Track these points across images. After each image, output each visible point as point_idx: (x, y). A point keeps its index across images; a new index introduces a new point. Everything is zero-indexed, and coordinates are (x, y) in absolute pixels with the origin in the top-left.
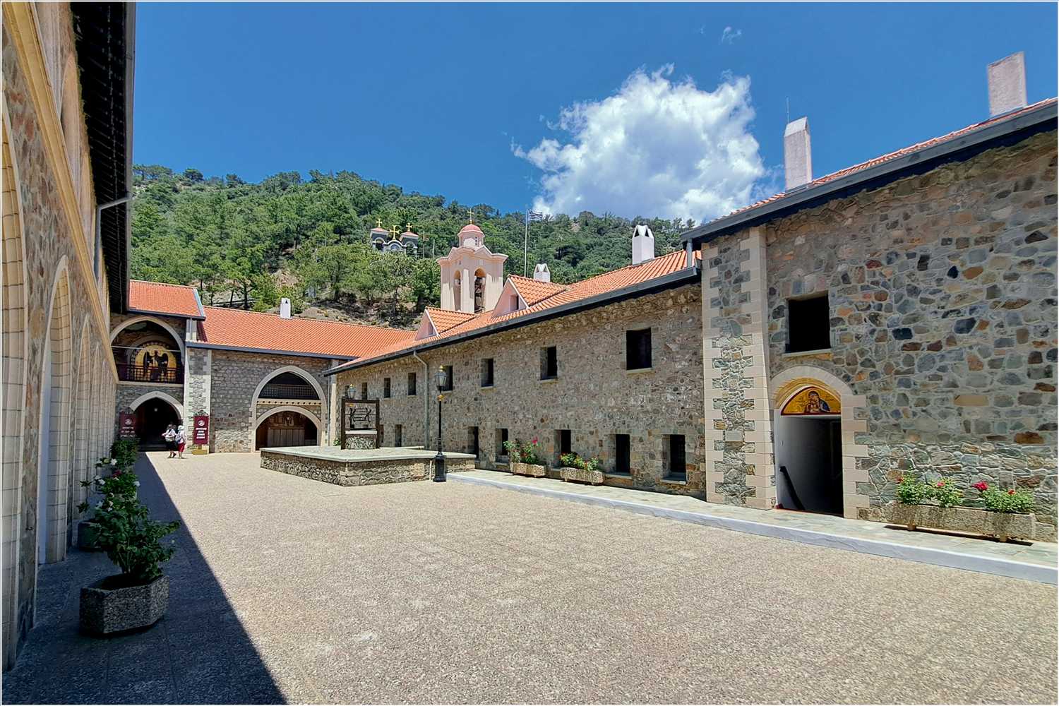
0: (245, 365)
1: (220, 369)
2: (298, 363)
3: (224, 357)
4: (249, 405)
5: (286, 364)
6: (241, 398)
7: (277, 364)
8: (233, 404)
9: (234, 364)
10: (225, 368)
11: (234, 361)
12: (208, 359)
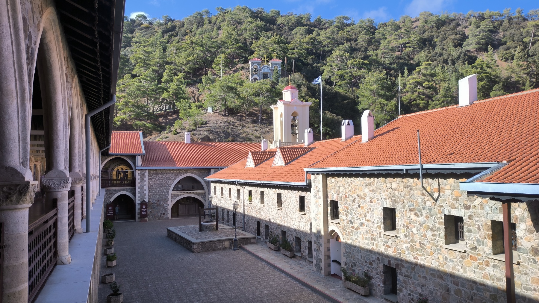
0: (165, 175)
1: (153, 178)
2: (192, 172)
3: (155, 172)
4: (167, 195)
5: (186, 173)
6: (164, 192)
7: (181, 173)
8: (159, 195)
9: (159, 175)
10: (155, 177)
11: (159, 174)
12: (147, 174)
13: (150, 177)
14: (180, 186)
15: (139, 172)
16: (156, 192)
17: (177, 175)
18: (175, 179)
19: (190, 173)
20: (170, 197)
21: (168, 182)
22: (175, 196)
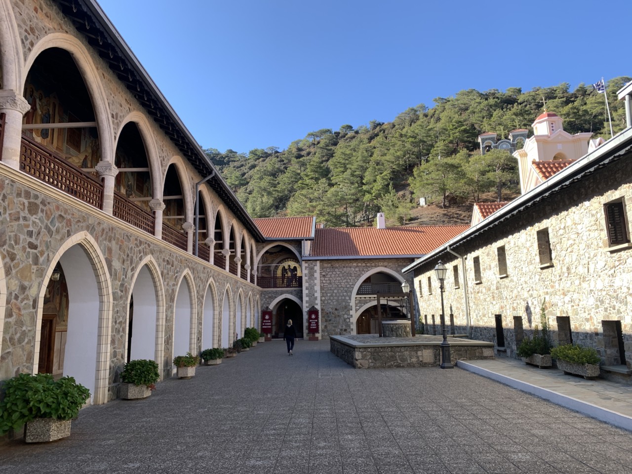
0: (345, 269)
1: (327, 275)
2: (386, 264)
3: (329, 265)
4: (349, 301)
5: (376, 266)
6: (343, 295)
7: (369, 267)
8: (337, 300)
9: (336, 270)
10: (331, 273)
11: (336, 268)
12: (317, 268)
13: (324, 274)
14: (368, 287)
15: (307, 265)
16: (332, 296)
17: (363, 270)
18: (359, 276)
19: (381, 266)
20: (353, 303)
21: (349, 281)
22: (360, 303)
